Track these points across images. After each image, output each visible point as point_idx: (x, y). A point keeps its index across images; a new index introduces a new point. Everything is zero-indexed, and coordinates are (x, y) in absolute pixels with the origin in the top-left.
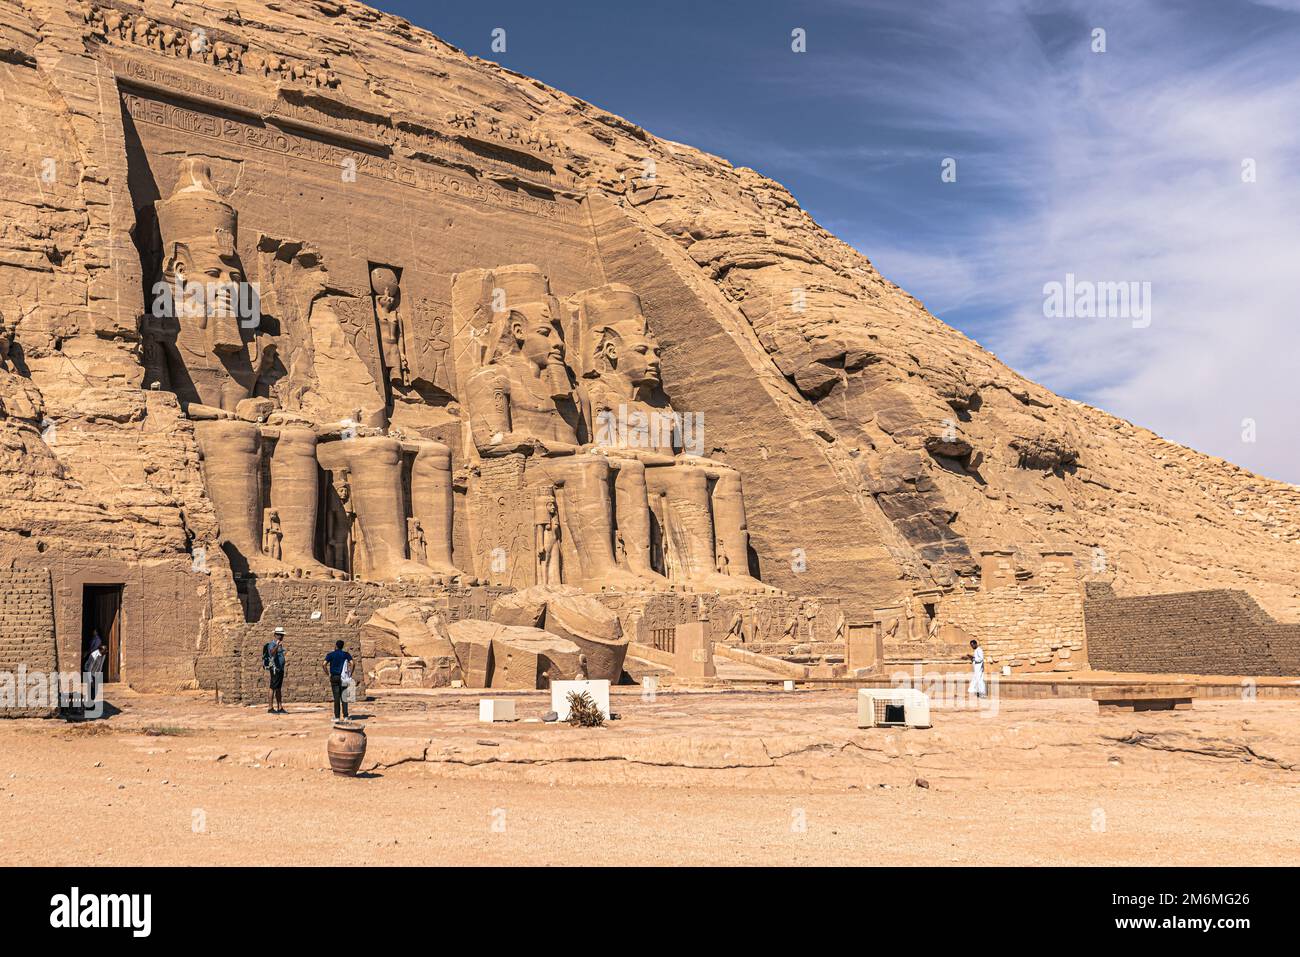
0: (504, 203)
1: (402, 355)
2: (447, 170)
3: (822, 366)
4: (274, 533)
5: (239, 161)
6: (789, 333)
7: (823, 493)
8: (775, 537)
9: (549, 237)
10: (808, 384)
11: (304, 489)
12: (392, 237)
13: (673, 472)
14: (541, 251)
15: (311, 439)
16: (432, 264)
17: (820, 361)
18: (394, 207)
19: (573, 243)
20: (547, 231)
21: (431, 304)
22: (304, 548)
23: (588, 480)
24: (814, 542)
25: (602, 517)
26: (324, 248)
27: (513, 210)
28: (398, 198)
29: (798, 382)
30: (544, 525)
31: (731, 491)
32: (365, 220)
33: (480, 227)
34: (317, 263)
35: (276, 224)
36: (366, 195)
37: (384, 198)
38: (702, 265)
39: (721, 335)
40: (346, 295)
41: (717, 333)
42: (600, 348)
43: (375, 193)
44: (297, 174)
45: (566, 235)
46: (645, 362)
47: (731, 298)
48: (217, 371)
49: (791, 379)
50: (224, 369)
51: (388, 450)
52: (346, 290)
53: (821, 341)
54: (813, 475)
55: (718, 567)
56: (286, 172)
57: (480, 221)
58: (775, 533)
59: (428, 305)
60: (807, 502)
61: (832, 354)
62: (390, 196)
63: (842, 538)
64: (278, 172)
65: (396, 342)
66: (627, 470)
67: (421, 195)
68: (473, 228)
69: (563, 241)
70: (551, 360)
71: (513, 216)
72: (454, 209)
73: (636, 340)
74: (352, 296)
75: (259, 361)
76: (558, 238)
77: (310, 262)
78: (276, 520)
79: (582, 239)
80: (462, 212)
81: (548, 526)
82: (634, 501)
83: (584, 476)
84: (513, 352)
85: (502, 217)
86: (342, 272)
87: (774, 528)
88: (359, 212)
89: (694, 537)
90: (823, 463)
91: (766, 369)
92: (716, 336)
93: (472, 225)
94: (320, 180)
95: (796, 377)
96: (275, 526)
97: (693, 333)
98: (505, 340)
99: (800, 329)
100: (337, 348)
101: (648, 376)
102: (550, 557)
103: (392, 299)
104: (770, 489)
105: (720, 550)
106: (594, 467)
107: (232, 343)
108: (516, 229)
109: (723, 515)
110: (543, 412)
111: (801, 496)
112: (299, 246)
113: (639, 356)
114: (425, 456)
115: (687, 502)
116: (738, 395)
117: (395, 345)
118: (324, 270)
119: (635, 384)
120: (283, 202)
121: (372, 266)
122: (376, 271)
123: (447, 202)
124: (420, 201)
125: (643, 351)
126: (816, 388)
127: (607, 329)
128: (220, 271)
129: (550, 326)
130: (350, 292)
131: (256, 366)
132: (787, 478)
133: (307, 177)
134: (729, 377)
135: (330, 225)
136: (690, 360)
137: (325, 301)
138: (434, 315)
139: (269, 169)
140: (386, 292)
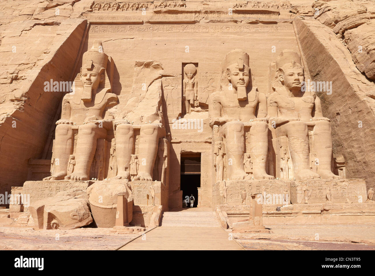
0: (251, 31)
2: (225, 24)
5: (133, 38)
7: (370, 126)
9: (274, 40)
10: (370, 74)
12: (194, 52)
14: (269, 45)
16: (212, 59)
17: (374, 61)
18: (197, 41)
19: (285, 40)
20: (273, 37)
21: (209, 74)
24: (369, 151)
25: (235, 148)
26: (164, 61)
27: (255, 32)
28: (200, 38)
29: (366, 74)
30: (216, 154)
31: (321, 130)
32: (183, 48)
33: (238, 42)
34: (161, 67)
35: (144, 56)
36: (185, 40)
37: (193, 39)
38: (337, 34)
39: (332, 61)
40: (171, 76)
42: (277, 78)
43: (189, 38)
44: (155, 38)
45: (283, 37)
46: (292, 79)
47: (345, 44)
49: (363, 73)
51: (122, 129)
52: (170, 75)
54: (366, 118)
55: (311, 167)
56: (151, 38)
57: (238, 40)
59: (208, 75)
62: (196, 38)
64: (148, 39)
66: (255, 126)
67: (211, 35)
68: (234, 43)
69: (281, 40)
70: (238, 85)
71: (256, 35)
72: (226, 37)
73: (289, 71)
74: (173, 76)
76: (278, 39)
77: (157, 67)
80: (230, 38)
84: (227, 85)
85: (250, 36)
86: (170, 69)
93: (234, 41)
94: (165, 38)
95: (365, 72)
97: (326, 63)
100: (152, 95)
101: (294, 85)
108: (256, 39)
110: (233, 107)
112: (152, 62)
113: (289, 77)
114: (143, 130)
115: (293, 138)
116: (341, 86)
117: (192, 92)
118: (163, 69)
120: (149, 49)
121: (184, 64)
123: (223, 35)
124: (210, 37)
125: (292, 75)
127: (279, 69)
129: (238, 71)
130: (172, 75)
133: (160, 38)
134: (337, 79)
135: (167, 53)
136: (326, 76)
137: (160, 80)
138: (211, 77)
139: (145, 39)
140: (190, 73)
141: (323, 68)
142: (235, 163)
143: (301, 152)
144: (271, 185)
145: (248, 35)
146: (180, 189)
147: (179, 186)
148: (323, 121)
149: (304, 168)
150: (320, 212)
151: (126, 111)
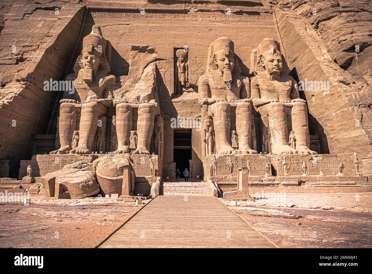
0: (236, 19)
1: (186, 77)
2: (212, 13)
3: (345, 53)
4: (75, 139)
5: (128, 24)
6: (334, 42)
7: (341, 108)
8: (330, 129)
9: (256, 28)
10: (342, 62)
11: (86, 123)
12: (184, 38)
13: (269, 106)
14: (251, 33)
15: (91, 106)
16: (201, 45)
17: (344, 51)
18: (187, 28)
19: (266, 28)
20: (255, 26)
21: (199, 58)
22: (83, 144)
23: (217, 112)
24: (340, 130)
25: (222, 126)
26: (157, 46)
27: (239, 21)
28: (190, 26)
29: (338, 62)
30: (205, 130)
31: (298, 111)
32: (175, 35)
33: (224, 29)
34: (154, 52)
35: (140, 41)
36: (176, 27)
37: (183, 26)
38: (312, 24)
39: (308, 49)
41: (307, 49)
42: (259, 63)
43: (180, 25)
44: (149, 25)
45: (264, 26)
46: (272, 65)
47: (320, 34)
48: (85, 88)
49: (335, 61)
50: (88, 88)
51: (122, 108)
52: (163, 58)
53: (344, 42)
54: (337, 101)
55: (289, 143)
56: (146, 25)
57: (224, 28)
58: (329, 127)
59: (197, 59)
60: (337, 112)
61: (348, 47)
62: (186, 25)
63: (348, 127)
64: (142, 25)
65: (185, 73)
66: (240, 107)
67: (199, 23)
68: (220, 30)
69: (262, 28)
70: (225, 70)
71: (239, 23)
72: (213, 25)
73: (269, 58)
74: (166, 60)
75: (103, 83)
76: (260, 28)
77: (152, 51)
78: (78, 134)
79: (272, 26)
80: (216, 26)
81: (207, 131)
82: (242, 118)
83: (216, 110)
84: (214, 69)
85: (234, 24)
86: (163, 53)
87: (329, 125)
88: (173, 33)
89: (276, 131)
90: (340, 95)
91: (325, 59)
92: (307, 50)
93: (220, 29)
94: (158, 25)
95: (337, 60)
96: (76, 136)
97: (302, 51)
98: (211, 65)
99: (337, 39)
100: (147, 77)
101: (274, 70)
102: (208, 142)
103: (182, 59)
104: (327, 109)
105: (291, 136)
106: (220, 106)
107: (87, 79)
108: (240, 27)
109: (294, 122)
110: (220, 89)
111: (335, 110)
112: (147, 47)
113: (270, 63)
114: (140, 109)
115: (273, 117)
116: (315, 72)
117: (183, 74)
118: (157, 53)
119: (271, 74)
120: (143, 34)
121: (176, 49)
122: (178, 51)
123: (211, 23)
124: (198, 25)
125: (272, 61)
126: (344, 63)
127: (261, 55)
128: (87, 57)
129: (225, 57)
130: (165, 58)
131: (100, 85)
132: (330, 103)
133: (154, 25)
134: (312, 65)
135: (160, 38)
136: (302, 62)
137: (154, 63)
138: (200, 61)
139: (139, 25)
140: (181, 57)
141: (300, 55)
142: (223, 139)
143: (281, 130)
144: (254, 159)
145: (233, 23)
146: (173, 161)
147: (173, 158)
148: (300, 102)
149: (284, 144)
150: (297, 183)
151: (124, 91)
